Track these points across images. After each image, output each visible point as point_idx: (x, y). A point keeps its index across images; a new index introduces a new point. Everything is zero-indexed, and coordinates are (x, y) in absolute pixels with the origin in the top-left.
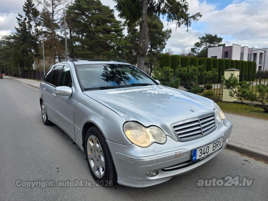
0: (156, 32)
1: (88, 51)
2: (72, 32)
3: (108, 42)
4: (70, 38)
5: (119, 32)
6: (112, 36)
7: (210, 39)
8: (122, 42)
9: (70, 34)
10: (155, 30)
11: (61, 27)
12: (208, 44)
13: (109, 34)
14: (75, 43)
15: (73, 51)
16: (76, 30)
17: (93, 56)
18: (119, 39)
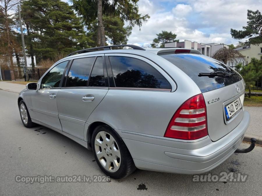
0: (117, 29)
1: (48, 47)
2: (29, 28)
3: (69, 38)
4: (28, 34)
5: (80, 28)
6: (73, 32)
7: (166, 35)
8: (84, 38)
9: (27, 30)
10: (115, 27)
11: (17, 23)
12: (165, 40)
13: (70, 30)
14: (34, 40)
15: (31, 48)
16: (34, 25)
17: (54, 53)
18: (81, 36)
